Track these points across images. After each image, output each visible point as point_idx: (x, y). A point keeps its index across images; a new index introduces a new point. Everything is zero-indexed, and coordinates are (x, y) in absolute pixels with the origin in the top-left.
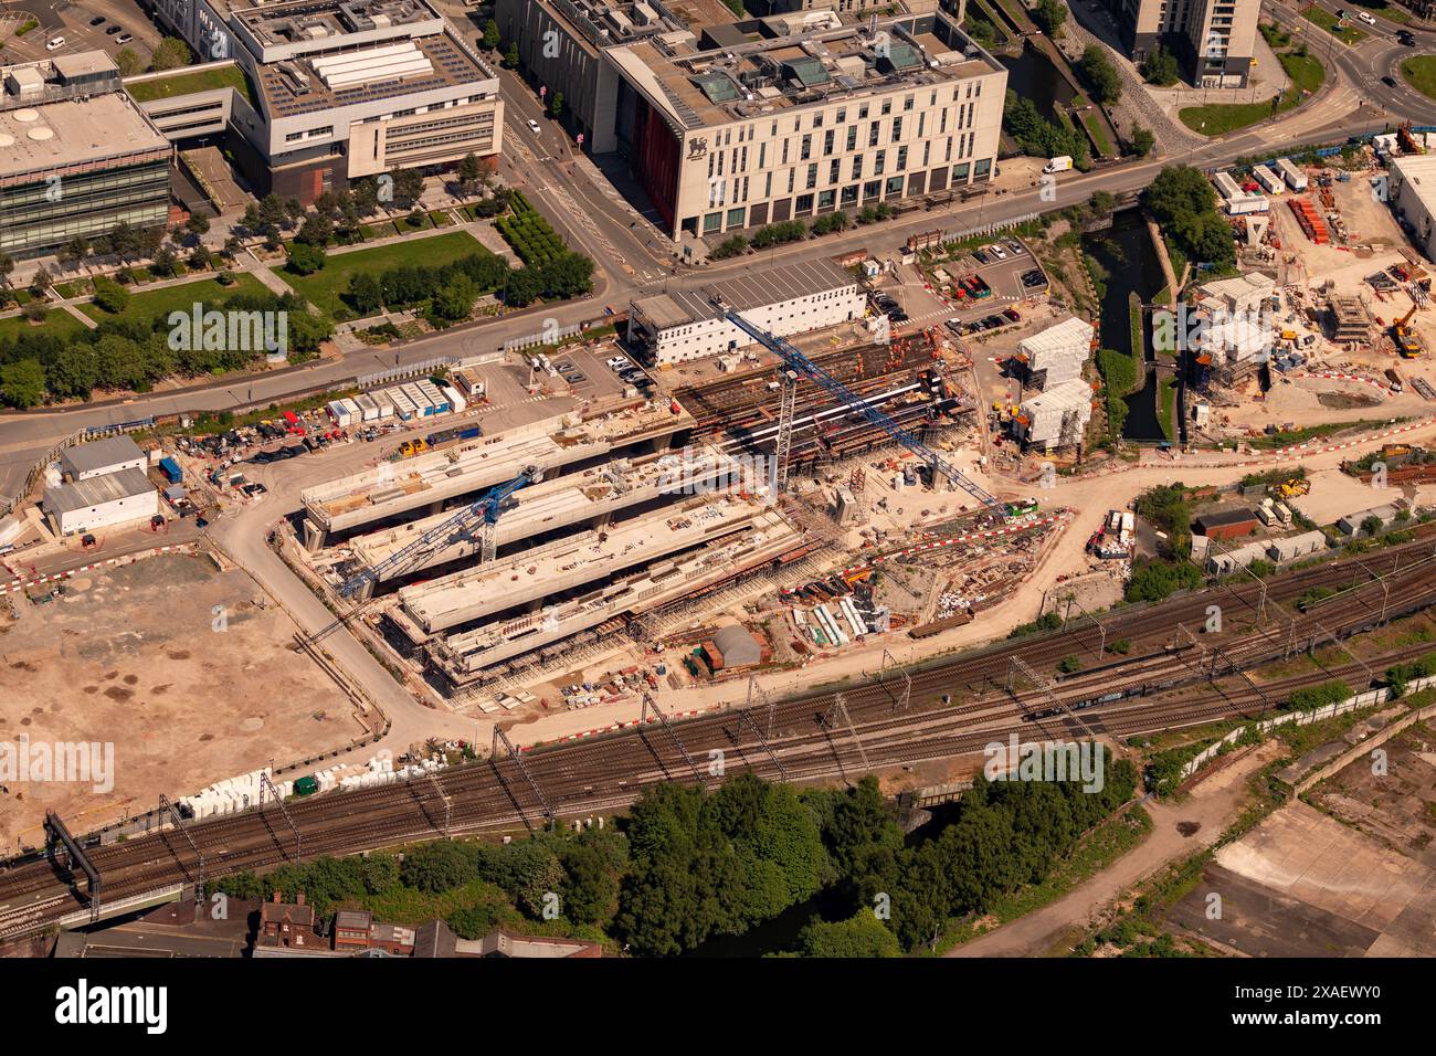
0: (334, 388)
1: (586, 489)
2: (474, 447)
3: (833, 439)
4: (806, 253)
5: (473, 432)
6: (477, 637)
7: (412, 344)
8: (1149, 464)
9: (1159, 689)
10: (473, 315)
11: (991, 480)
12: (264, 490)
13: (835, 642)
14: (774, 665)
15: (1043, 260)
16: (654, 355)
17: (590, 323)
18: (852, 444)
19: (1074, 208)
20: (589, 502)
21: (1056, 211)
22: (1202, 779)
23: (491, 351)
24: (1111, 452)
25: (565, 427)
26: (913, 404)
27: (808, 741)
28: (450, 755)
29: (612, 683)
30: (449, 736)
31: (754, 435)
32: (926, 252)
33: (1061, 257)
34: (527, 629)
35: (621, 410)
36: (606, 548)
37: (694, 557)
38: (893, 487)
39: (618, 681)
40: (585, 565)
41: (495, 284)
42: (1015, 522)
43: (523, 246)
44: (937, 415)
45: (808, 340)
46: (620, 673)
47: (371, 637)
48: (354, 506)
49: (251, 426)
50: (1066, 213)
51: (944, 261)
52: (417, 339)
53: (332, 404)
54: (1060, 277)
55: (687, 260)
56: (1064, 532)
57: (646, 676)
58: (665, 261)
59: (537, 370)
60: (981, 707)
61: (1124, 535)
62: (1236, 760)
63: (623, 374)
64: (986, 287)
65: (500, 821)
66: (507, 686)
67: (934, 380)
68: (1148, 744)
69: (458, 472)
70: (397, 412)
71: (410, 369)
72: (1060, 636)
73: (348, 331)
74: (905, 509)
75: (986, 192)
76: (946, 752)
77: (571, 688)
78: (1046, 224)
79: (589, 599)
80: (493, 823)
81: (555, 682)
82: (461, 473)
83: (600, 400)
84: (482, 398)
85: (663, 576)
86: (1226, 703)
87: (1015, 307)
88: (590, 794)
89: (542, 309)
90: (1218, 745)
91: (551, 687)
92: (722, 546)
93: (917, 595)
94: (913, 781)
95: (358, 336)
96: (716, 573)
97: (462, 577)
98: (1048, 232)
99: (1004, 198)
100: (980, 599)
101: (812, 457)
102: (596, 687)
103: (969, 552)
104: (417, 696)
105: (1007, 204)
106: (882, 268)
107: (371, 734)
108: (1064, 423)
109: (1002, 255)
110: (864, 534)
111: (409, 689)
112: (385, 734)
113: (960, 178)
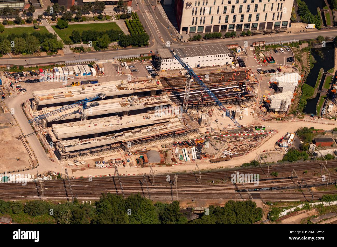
0: (57, 63)
1: (121, 103)
2: (91, 86)
3: (205, 99)
4: (220, 42)
5: (95, 82)
6: (72, 142)
7: (87, 54)
8: (306, 120)
9: (282, 188)
10: (109, 48)
11: (254, 118)
12: (26, 91)
13: (185, 160)
14: (165, 164)
15: (296, 55)
16: (160, 67)
17: (143, 55)
18: (211, 101)
19: (311, 40)
20: (121, 107)
21: (305, 40)
22: (287, 218)
23: (111, 59)
24: (295, 115)
25: (122, 84)
26: (234, 92)
27: (164, 188)
28: (53, 177)
29: (112, 163)
30: (55, 171)
31: (180, 94)
32: (258, 47)
33: (302, 55)
34: (88, 142)
35: (141, 81)
36: (121, 121)
37: (147, 128)
38: (222, 116)
39: (114, 162)
40: (113, 126)
41: (118, 39)
42: (256, 132)
43: (131, 29)
44: (241, 96)
45: (211, 69)
46: (115, 160)
47: (42, 138)
48: (48, 98)
49: (28, 71)
50: (307, 41)
51: (264, 51)
52: (89, 52)
53: (55, 68)
54: (299, 60)
55: (181, 40)
56: (271, 137)
57: (123, 161)
58: (175, 40)
59: (123, 66)
60: (223, 186)
61: (289, 141)
62: (300, 213)
63: (149, 71)
64: (274, 60)
65: (60, 198)
66: (79, 158)
67: (243, 85)
68: (272, 205)
69: (84, 93)
70: (75, 73)
71: (83, 61)
72: (257, 168)
73: (69, 47)
74: (223, 123)
75: (285, 32)
76: (207, 198)
77: (98, 162)
78: (300, 44)
79: (110, 136)
80: (58, 198)
81: (94, 160)
82: (85, 93)
83: (139, 78)
84: (102, 73)
85: (135, 132)
86: (303, 196)
87: (281, 67)
88: (91, 194)
89: (131, 48)
90: (295, 208)
91: (93, 161)
92: (157, 126)
93: (217, 150)
94: (194, 205)
95: (71, 49)
96: (153, 134)
97: (73, 124)
98: (300, 46)
99: (290, 34)
100: (236, 153)
101: (197, 103)
102: (106, 163)
103: (238, 139)
104: (50, 158)
105: (290, 36)
106: (242, 50)
107: (32, 166)
108: (282, 104)
109: (283, 51)
110: (207, 129)
111: (48, 155)
112: (36, 167)
113: (277, 26)
